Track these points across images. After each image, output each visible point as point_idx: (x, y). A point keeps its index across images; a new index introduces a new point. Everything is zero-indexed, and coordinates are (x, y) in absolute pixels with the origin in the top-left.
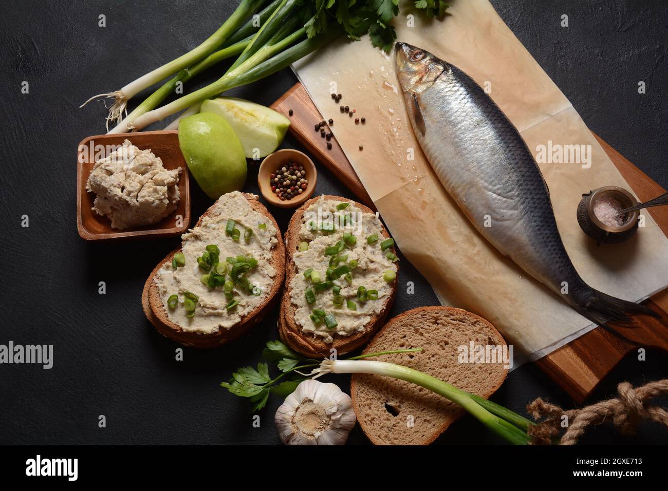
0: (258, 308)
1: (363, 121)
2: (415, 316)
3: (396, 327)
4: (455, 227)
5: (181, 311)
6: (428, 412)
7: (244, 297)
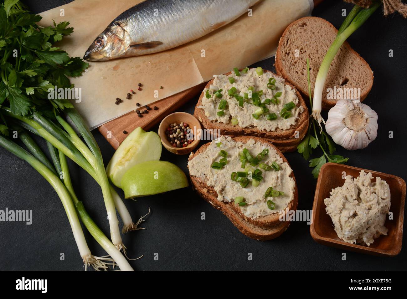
0: (277, 151)
1: (140, 85)
2: (284, 64)
3: (290, 76)
4: (227, 35)
5: (278, 201)
6: (346, 62)
7: (270, 159)
